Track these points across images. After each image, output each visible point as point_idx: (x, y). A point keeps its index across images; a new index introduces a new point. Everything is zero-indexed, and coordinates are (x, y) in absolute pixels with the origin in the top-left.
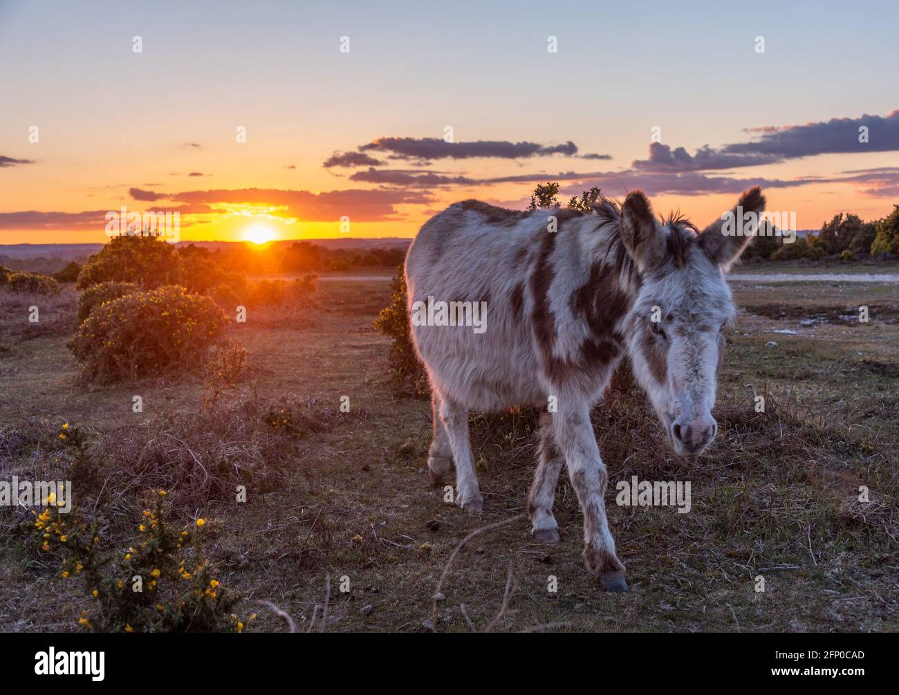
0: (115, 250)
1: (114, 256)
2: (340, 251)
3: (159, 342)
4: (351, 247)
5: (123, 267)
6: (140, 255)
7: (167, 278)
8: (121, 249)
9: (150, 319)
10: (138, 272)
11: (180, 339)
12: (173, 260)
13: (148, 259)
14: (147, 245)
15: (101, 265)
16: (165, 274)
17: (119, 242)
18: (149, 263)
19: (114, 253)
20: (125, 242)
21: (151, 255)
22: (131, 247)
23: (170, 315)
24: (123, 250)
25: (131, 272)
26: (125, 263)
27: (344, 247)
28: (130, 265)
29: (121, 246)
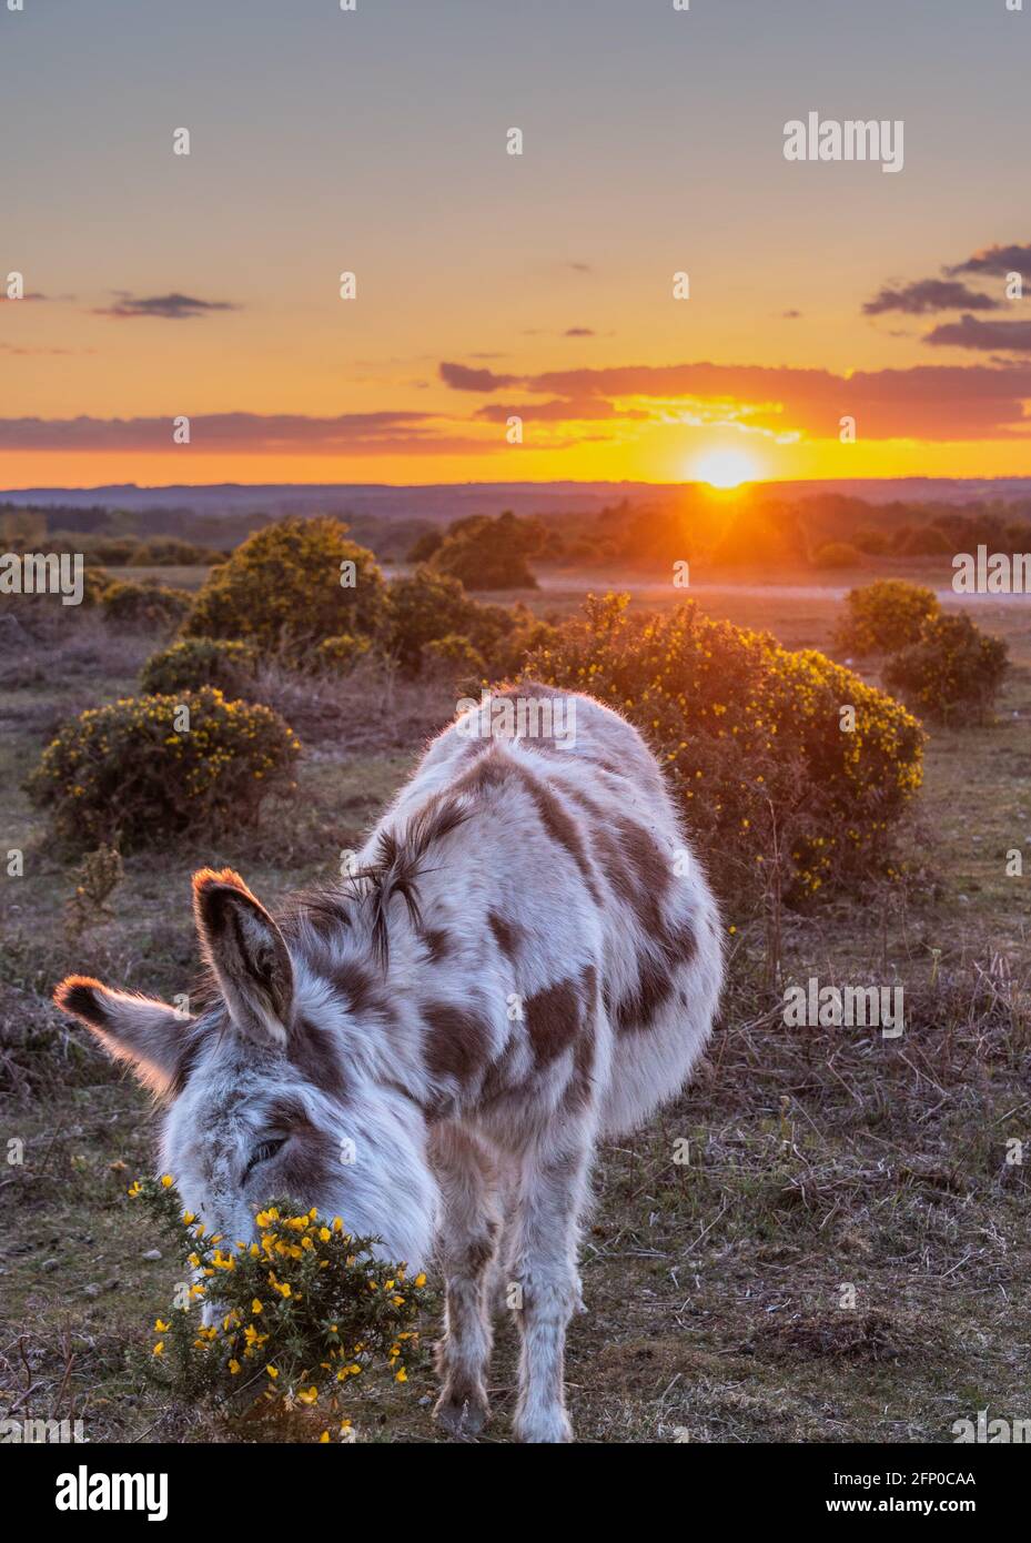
0: (254, 561)
1: (252, 573)
2: (897, 507)
3: (167, 789)
4: (922, 496)
5: (267, 595)
6: (301, 572)
7: (352, 616)
8: (266, 559)
9: (148, 749)
10: (295, 606)
11: (199, 785)
12: (369, 580)
13: (315, 579)
14: (315, 553)
15: (226, 591)
16: (348, 610)
17: (262, 545)
18: (317, 587)
19: (251, 567)
20: (274, 545)
21: (323, 571)
22: (284, 555)
23: (182, 743)
24: (269, 562)
25: (281, 606)
26: (271, 589)
27: (905, 497)
28: (279, 591)
29: (265, 552)
